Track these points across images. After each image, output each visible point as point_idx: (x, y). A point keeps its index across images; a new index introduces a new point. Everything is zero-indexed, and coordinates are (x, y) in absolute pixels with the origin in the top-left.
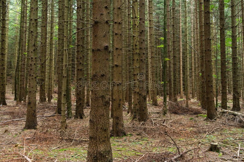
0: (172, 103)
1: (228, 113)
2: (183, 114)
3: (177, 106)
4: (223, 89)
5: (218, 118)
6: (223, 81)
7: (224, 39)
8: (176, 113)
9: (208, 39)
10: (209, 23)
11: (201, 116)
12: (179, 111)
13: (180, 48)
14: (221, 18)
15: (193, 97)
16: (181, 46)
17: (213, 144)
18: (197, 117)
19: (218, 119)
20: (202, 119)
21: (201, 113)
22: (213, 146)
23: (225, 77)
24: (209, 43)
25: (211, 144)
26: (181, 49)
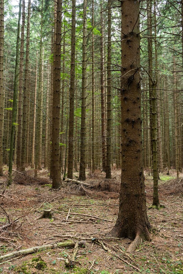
0: (19, 172)
1: (72, 182)
2: (29, 184)
3: (23, 176)
4: (70, 158)
5: (63, 187)
6: (70, 150)
7: (73, 109)
8: (21, 184)
9: (57, 107)
10: (59, 91)
11: (48, 186)
12: (25, 181)
13: (34, 113)
14: (71, 88)
15: (44, 167)
16: (35, 112)
17: (47, 211)
18: (44, 187)
19: (62, 189)
20: (48, 189)
21: (48, 183)
22: (46, 213)
23: (72, 146)
24: (58, 111)
25: (45, 211)
26: (35, 115)
